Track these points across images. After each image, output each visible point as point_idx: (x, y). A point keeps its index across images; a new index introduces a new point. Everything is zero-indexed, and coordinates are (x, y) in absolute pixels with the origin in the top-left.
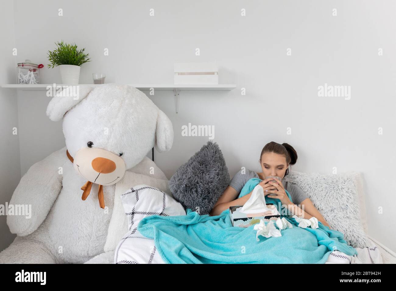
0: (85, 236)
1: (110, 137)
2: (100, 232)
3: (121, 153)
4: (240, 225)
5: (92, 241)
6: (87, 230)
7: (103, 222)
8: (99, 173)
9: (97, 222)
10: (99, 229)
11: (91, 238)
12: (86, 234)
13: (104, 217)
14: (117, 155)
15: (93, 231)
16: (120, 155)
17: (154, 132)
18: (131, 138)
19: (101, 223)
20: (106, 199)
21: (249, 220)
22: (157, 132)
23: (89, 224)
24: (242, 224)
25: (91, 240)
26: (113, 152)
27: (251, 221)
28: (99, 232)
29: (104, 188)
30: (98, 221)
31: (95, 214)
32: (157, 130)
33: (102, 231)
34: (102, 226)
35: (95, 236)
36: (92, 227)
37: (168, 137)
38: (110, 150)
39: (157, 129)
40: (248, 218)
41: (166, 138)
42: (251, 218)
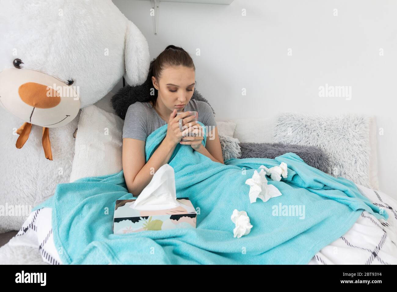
0: (25, 197)
1: (48, 52)
2: (48, 191)
3: (70, 80)
4: (126, 229)
5: (37, 203)
6: (28, 188)
7: (52, 179)
8: (33, 108)
9: (43, 178)
10: (47, 188)
11: (35, 199)
12: (27, 194)
13: (53, 172)
14: (65, 82)
15: (38, 189)
16: (68, 82)
17: (121, 53)
18: (85, 56)
19: (49, 179)
20: (55, 147)
21: (142, 222)
22: (126, 54)
23: (32, 181)
24: (130, 228)
25: (35, 202)
26: (56, 77)
27: (147, 222)
28: (46, 191)
29: (50, 132)
30: (44, 176)
31: (39, 167)
32: (126, 51)
33: (51, 189)
34: (51, 183)
35: (40, 196)
36: (36, 184)
37: (141, 61)
38: (51, 74)
39: (125, 48)
40: (141, 218)
41: (138, 63)
42: (147, 218)
